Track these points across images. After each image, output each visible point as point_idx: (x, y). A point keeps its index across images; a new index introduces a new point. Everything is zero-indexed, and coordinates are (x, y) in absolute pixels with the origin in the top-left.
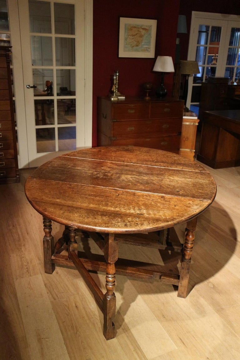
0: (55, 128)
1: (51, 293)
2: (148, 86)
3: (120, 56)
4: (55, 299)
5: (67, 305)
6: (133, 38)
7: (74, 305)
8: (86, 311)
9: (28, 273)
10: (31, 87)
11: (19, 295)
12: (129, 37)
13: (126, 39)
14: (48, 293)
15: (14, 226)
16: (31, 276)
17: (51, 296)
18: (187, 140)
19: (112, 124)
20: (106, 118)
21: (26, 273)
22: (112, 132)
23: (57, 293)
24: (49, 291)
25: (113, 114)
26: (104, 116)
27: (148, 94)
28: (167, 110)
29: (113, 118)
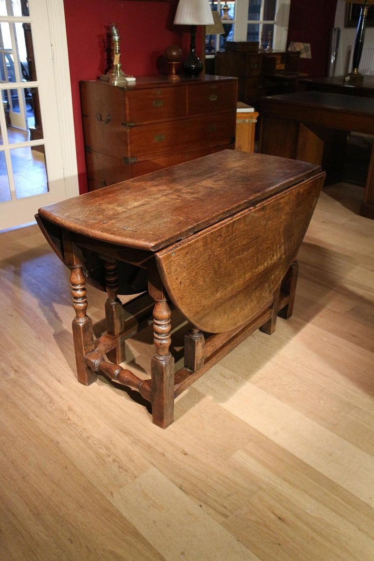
0: (6, 152)
1: (206, 503)
4: (226, 517)
5: (261, 521)
7: (272, 516)
8: (307, 524)
9: (125, 473)
11: (144, 531)
14: (201, 506)
15: (16, 371)
16: (136, 477)
17: (211, 511)
19: (128, 131)
20: (108, 121)
21: (120, 472)
22: (129, 147)
23: (217, 499)
24: (199, 500)
25: (128, 111)
26: (103, 119)
27: (174, 69)
28: (213, 98)
29: (128, 119)
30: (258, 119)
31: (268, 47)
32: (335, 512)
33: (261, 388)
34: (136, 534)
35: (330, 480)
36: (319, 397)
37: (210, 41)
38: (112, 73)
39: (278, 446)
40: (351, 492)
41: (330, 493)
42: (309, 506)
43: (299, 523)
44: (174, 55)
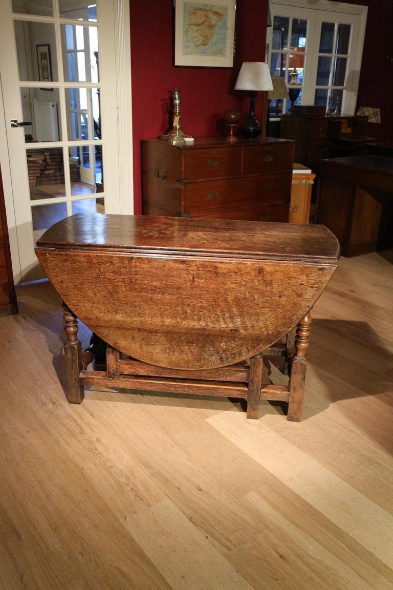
0: (68, 203)
1: (212, 535)
2: (233, 117)
3: (177, 64)
4: (230, 549)
5: (262, 557)
6: (198, 30)
7: (275, 554)
8: (307, 564)
9: (141, 501)
10: (21, 124)
11: (150, 554)
12: (192, 27)
13: (186, 32)
14: (207, 537)
15: (53, 402)
16: (150, 506)
17: (216, 543)
18: (295, 210)
19: (183, 187)
20: (165, 177)
21: (136, 500)
22: (182, 203)
23: (223, 533)
24: (207, 532)
25: (183, 169)
26: (160, 175)
27: (231, 131)
28: (269, 159)
29: (183, 176)
30: (315, 180)
31: (335, 111)
32: (338, 557)
33: (283, 437)
34: (142, 555)
35: (337, 527)
36: (340, 450)
37: (277, 105)
38: (173, 133)
39: (291, 491)
40: (357, 540)
41: (335, 539)
42: (312, 548)
43: (300, 563)
44: (233, 118)
